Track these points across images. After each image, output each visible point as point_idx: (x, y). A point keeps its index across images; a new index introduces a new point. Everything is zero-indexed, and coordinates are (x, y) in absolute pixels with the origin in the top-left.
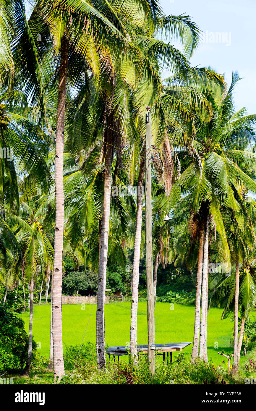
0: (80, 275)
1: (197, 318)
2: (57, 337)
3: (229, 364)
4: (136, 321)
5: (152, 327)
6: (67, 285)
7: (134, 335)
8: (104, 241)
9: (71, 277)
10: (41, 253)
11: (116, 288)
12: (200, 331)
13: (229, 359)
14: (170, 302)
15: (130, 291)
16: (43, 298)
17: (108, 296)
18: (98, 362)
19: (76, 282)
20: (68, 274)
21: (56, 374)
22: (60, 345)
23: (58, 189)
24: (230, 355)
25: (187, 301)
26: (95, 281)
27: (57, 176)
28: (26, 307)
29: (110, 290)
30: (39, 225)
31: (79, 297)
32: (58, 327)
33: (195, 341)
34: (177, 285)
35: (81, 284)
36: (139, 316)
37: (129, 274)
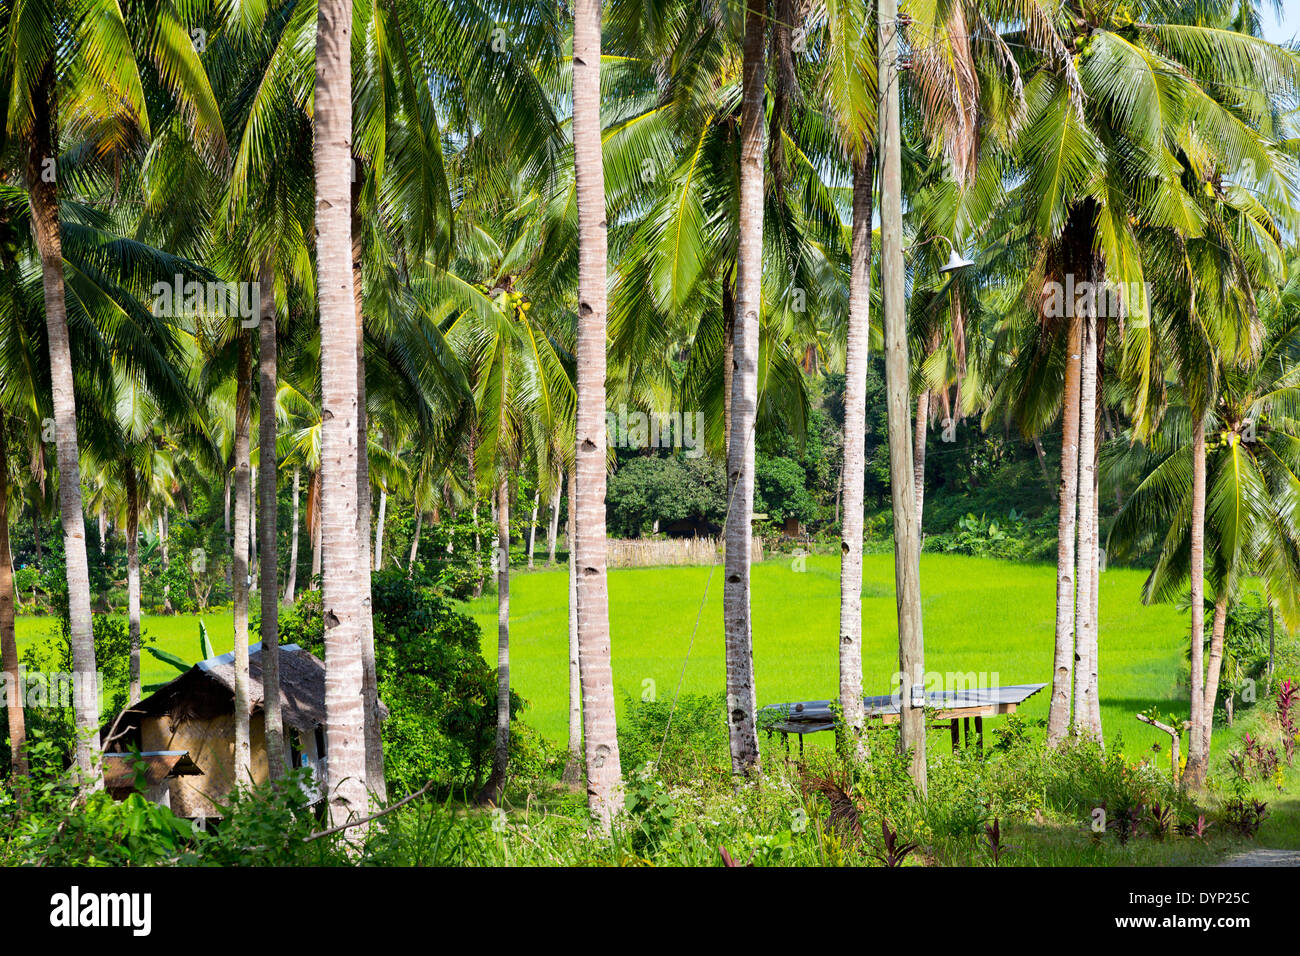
0: (663, 470)
1: (1063, 600)
2: (593, 671)
3: (1177, 752)
4: (859, 613)
5: (914, 631)
6: (618, 503)
7: (854, 660)
8: (743, 347)
9: (634, 476)
10: (532, 397)
11: (785, 509)
12: (1076, 646)
13: (1176, 738)
14: (968, 551)
15: (833, 520)
16: (542, 549)
17: (758, 538)
18: (735, 754)
19: (650, 492)
20: (624, 465)
21: (595, 794)
22: (605, 697)
23: (584, 172)
24: (1180, 721)
25: (1026, 549)
26: (714, 486)
27: (581, 129)
28: (486, 581)
29: (765, 516)
30: (519, 302)
31: (665, 543)
32: (596, 635)
33: (1058, 679)
34: (991, 495)
35: (665, 498)
36: (867, 600)
37: (829, 462)
